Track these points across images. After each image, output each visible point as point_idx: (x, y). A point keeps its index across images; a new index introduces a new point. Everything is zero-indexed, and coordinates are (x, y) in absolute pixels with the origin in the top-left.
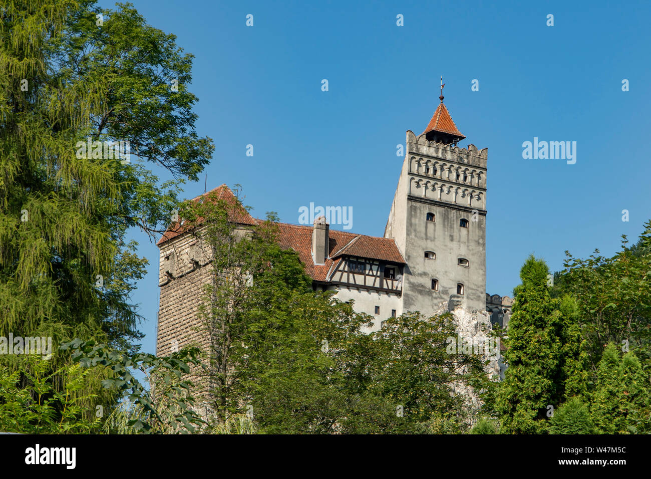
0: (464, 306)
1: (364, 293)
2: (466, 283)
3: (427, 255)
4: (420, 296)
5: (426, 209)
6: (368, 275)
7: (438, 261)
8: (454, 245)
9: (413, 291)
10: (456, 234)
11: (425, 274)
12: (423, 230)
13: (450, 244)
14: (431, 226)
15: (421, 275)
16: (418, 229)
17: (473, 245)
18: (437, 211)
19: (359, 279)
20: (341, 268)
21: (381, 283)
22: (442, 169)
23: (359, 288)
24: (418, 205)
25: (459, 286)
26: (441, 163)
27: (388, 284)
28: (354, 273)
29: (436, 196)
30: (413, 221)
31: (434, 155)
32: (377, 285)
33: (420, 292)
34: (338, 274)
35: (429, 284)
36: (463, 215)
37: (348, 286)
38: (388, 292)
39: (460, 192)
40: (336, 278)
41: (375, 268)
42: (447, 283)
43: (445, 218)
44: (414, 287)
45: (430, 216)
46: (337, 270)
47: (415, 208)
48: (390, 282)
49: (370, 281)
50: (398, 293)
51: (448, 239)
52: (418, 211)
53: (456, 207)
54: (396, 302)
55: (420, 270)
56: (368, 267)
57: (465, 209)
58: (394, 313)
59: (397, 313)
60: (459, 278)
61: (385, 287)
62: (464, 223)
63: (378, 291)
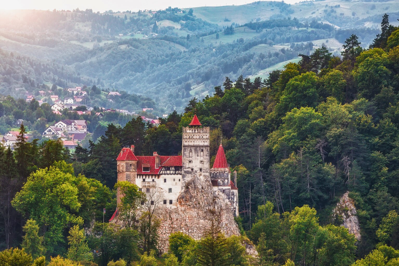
0: (203, 175)
1: (170, 175)
2: (203, 168)
3: (190, 162)
4: (187, 175)
5: (189, 149)
6: (171, 170)
7: (193, 163)
8: (199, 157)
10: (199, 154)
11: (189, 168)
12: (188, 155)
13: (197, 158)
14: (191, 153)
15: (188, 168)
16: (186, 155)
17: (205, 157)
18: (193, 149)
19: (168, 172)
20: (163, 170)
21: (175, 172)
22: (194, 136)
23: (168, 174)
24: (186, 148)
25: (201, 170)
26: (194, 134)
27: (177, 172)
28: (166, 170)
29: (192, 144)
30: (185, 153)
31: (191, 132)
32: (174, 173)
33: (188, 173)
34: (162, 171)
35: (190, 170)
36: (202, 148)
37: (165, 174)
38: (177, 174)
39: (201, 141)
40: (161, 173)
41: (173, 168)
42: (196, 169)
43: (196, 150)
44: (185, 172)
45: (191, 150)
46: (161, 170)
48: (178, 172)
49: (172, 172)
50: (181, 174)
51: (196, 156)
52: (186, 150)
53: (200, 146)
54: (180, 176)
55: (187, 166)
56: (171, 168)
57: (202, 146)
58: (180, 180)
59: (181, 180)
60: (201, 167)
61: (176, 173)
62: (202, 151)
63: (174, 174)
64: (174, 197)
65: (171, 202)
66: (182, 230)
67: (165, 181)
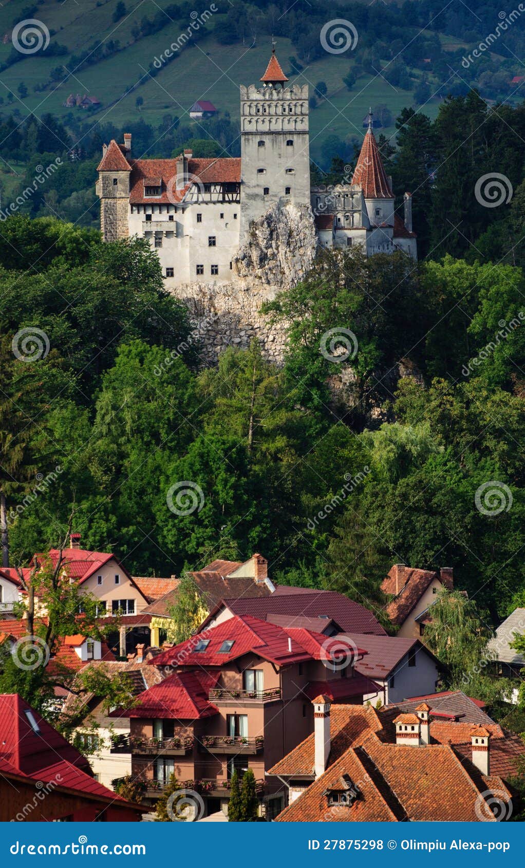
0: (293, 202)
1: (211, 205)
2: (292, 186)
3: (260, 171)
4: (254, 202)
5: (258, 139)
6: (213, 193)
7: (268, 174)
8: (283, 160)
9: (248, 199)
10: (283, 152)
11: (258, 185)
12: (256, 154)
13: (279, 161)
14: (262, 149)
15: (255, 187)
16: (251, 154)
17: (298, 158)
18: (267, 139)
19: (207, 197)
21: (224, 198)
22: (269, 106)
23: (206, 203)
24: (250, 137)
25: (288, 190)
26: (268, 103)
27: (229, 197)
29: (265, 127)
30: (248, 149)
31: (262, 98)
32: (221, 199)
33: (255, 199)
35: (262, 192)
36: (289, 138)
37: (198, 202)
38: (229, 202)
39: (286, 121)
40: (189, 199)
41: (218, 187)
42: (277, 189)
43: (274, 142)
44: (249, 196)
45: (261, 143)
46: (189, 194)
47: (248, 140)
48: (230, 195)
49: (215, 197)
50: (238, 202)
51: (276, 157)
52: (251, 141)
53: (283, 133)
54: (236, 208)
55: (253, 182)
56: (213, 188)
57: (291, 133)
58: (235, 216)
59: (238, 216)
60: (287, 184)
61: (227, 199)
62: (290, 143)
63: (222, 202)
64: (223, 256)
65: (215, 270)
66: (240, 337)
67: (199, 218)
